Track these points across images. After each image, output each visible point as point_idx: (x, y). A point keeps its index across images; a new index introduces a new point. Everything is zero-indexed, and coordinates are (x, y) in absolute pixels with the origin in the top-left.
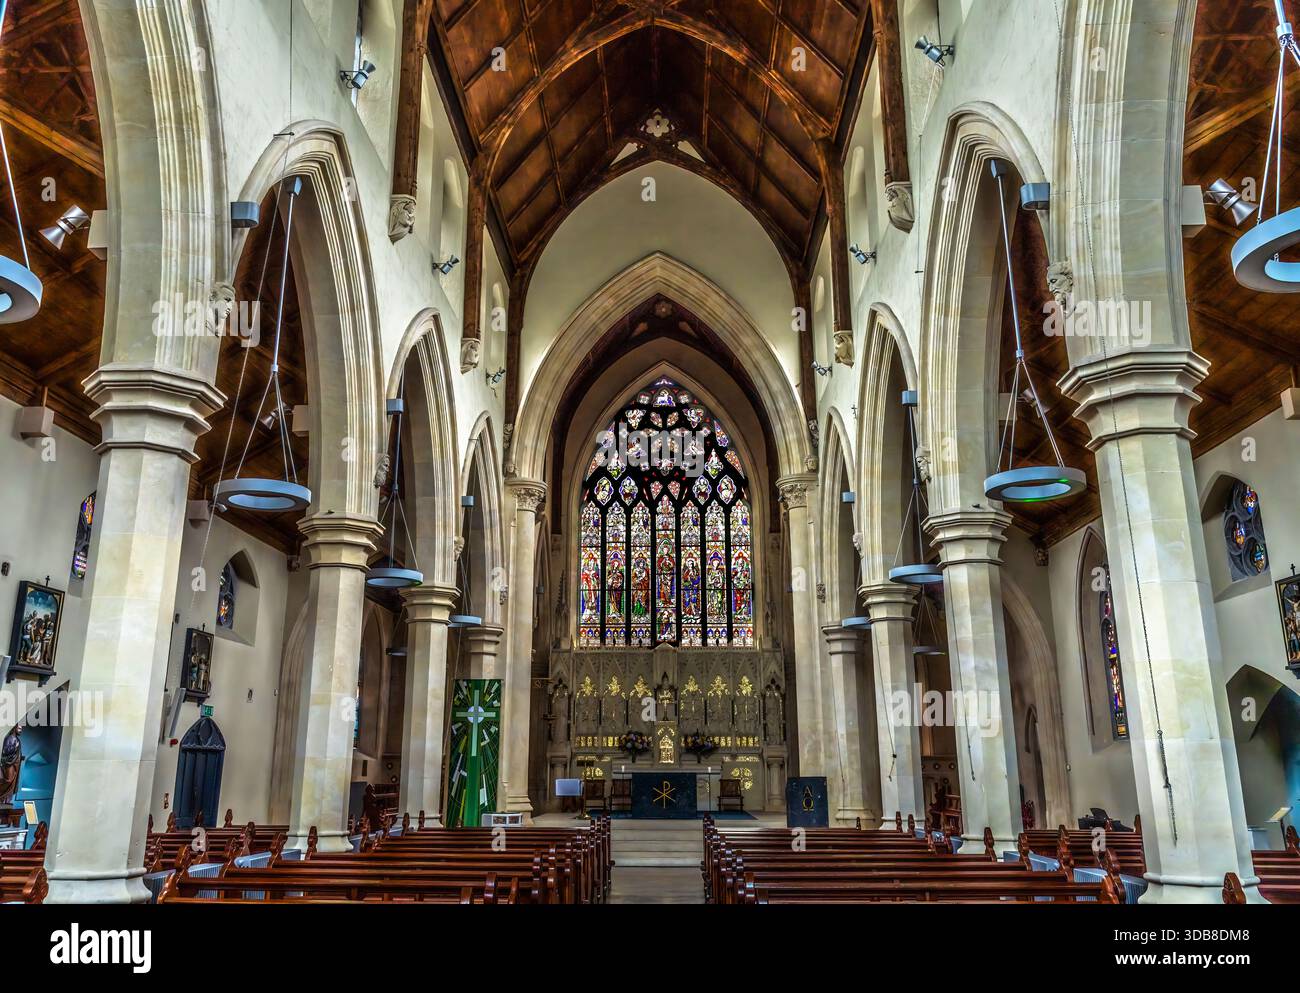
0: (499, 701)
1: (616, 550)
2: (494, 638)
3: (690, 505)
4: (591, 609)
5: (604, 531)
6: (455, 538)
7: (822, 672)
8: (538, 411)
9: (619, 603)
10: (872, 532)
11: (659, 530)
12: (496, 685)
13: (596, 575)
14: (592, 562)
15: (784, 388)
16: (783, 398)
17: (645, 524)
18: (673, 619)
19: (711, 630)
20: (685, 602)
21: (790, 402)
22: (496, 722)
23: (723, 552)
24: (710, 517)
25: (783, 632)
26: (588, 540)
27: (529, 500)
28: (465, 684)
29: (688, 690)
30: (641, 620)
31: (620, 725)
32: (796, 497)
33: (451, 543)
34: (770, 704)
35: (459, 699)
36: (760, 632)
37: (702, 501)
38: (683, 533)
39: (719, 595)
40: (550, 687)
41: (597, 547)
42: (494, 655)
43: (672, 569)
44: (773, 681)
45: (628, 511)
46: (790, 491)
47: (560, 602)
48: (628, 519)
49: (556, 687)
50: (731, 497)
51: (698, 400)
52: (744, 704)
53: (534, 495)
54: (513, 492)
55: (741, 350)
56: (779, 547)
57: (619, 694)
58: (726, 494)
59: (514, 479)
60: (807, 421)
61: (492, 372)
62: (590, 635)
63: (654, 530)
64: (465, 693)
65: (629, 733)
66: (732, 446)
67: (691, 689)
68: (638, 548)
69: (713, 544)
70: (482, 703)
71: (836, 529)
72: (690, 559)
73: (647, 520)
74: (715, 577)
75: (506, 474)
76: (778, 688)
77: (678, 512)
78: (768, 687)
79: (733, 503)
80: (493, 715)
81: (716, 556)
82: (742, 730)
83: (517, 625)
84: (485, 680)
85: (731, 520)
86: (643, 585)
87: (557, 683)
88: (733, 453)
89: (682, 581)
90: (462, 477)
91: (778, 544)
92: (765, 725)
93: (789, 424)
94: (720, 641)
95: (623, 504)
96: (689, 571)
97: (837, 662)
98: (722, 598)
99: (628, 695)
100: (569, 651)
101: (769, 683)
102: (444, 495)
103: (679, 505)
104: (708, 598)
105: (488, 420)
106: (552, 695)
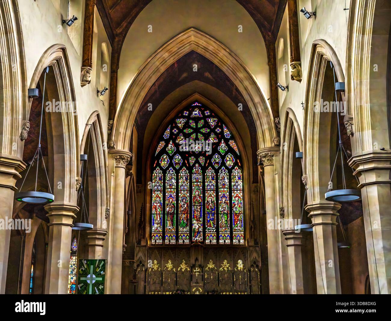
0: (104, 271)
1: (171, 192)
2: (102, 237)
3: (210, 169)
4: (158, 224)
5: (164, 183)
6: (76, 178)
7: (283, 256)
8: (127, 113)
9: (172, 221)
10: (313, 175)
11: (193, 182)
12: (103, 262)
13: (160, 206)
14: (158, 199)
15: (261, 100)
16: (260, 105)
17: (186, 179)
18: (201, 230)
19: (221, 236)
20: (207, 220)
21: (265, 109)
22: (103, 283)
23: (228, 194)
24: (221, 175)
25: (260, 237)
26: (156, 188)
27: (121, 162)
28: (85, 262)
29: (209, 268)
30: (184, 230)
31: (173, 286)
32: (268, 160)
33: (74, 181)
34: (253, 274)
35: (82, 270)
36: (248, 236)
37: (216, 166)
38: (206, 184)
39: (226, 217)
40: (135, 265)
41: (161, 191)
42: (102, 246)
43: (201, 203)
44: (255, 263)
45: (177, 172)
46: (265, 157)
47: (141, 220)
48: (177, 176)
49: (138, 266)
50: (232, 164)
51: (215, 113)
52: (239, 275)
53: (124, 159)
54: (113, 158)
55: (238, 81)
56: (258, 191)
57: (172, 269)
58: (229, 163)
59: (114, 150)
60: (274, 118)
61: (100, 89)
62: (157, 238)
63: (191, 182)
64: (86, 267)
65: (178, 290)
66: (233, 138)
67: (211, 267)
68: (182, 192)
69: (222, 189)
70: (95, 272)
71: (290, 177)
72: (211, 198)
73: (187, 177)
74: (224, 207)
75: (109, 147)
76: (257, 266)
77: (204, 172)
78: (252, 266)
79: (233, 168)
80: (101, 279)
81: (224, 196)
82: (238, 290)
83: (115, 230)
84: (96, 260)
85: (232, 177)
86: (184, 212)
87: (139, 263)
88: (233, 141)
89: (206, 209)
90: (81, 145)
91: (257, 189)
92: (251, 286)
93: (264, 120)
94: (226, 241)
95: (174, 168)
96: (209, 204)
97: (291, 251)
98: (227, 218)
99: (177, 270)
100: (145, 246)
101: (253, 264)
102: (70, 153)
103: (204, 169)
104: (220, 218)
105: (98, 116)
106: (136, 270)
